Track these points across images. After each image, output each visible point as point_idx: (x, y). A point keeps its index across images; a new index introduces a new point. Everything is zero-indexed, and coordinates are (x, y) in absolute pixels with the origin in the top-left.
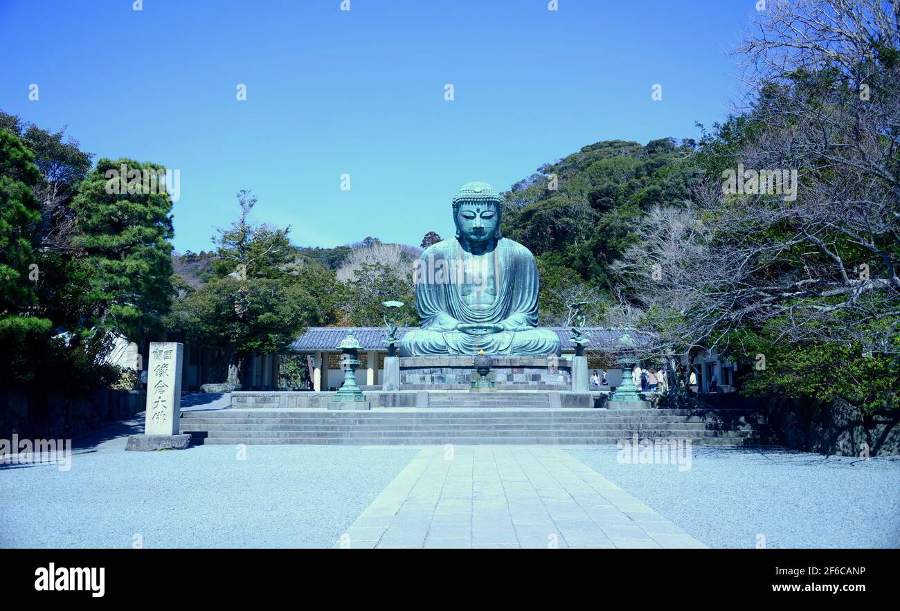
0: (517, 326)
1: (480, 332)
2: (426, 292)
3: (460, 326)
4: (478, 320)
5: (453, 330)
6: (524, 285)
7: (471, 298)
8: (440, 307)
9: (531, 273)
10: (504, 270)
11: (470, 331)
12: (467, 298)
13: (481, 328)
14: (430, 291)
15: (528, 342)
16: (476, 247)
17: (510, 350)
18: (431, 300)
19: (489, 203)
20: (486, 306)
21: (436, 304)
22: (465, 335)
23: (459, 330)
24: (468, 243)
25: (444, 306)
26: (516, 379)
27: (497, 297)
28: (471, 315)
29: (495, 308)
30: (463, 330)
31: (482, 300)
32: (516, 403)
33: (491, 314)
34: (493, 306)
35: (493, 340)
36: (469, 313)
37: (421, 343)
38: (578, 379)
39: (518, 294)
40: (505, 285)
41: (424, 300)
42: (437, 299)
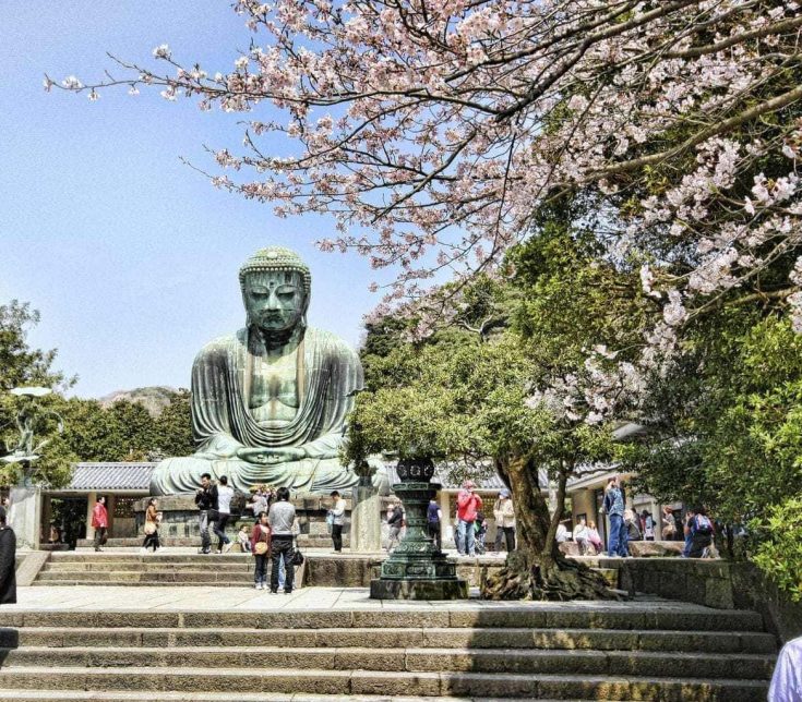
0: (324, 452)
1: (271, 460)
2: (202, 404)
3: (242, 451)
4: (271, 444)
5: (231, 456)
6: (341, 394)
7: (263, 412)
8: (220, 424)
9: (352, 376)
10: (311, 371)
11: (255, 459)
12: (256, 411)
13: (271, 454)
14: (206, 403)
15: (336, 475)
16: (273, 340)
17: (309, 486)
18: (208, 414)
19: (288, 275)
20: (282, 423)
21: (214, 420)
22: (246, 464)
23: (238, 456)
24: (261, 334)
25: (226, 424)
26: (313, 531)
27: (301, 410)
28: (261, 437)
29: (297, 424)
30: (244, 457)
31: (278, 414)
32: (213, 577)
33: (290, 434)
34: (294, 422)
35: (286, 472)
36: (258, 433)
37: (177, 476)
38: (361, 529)
39: (333, 406)
40: (312, 394)
41: (199, 416)
42: (217, 414)
